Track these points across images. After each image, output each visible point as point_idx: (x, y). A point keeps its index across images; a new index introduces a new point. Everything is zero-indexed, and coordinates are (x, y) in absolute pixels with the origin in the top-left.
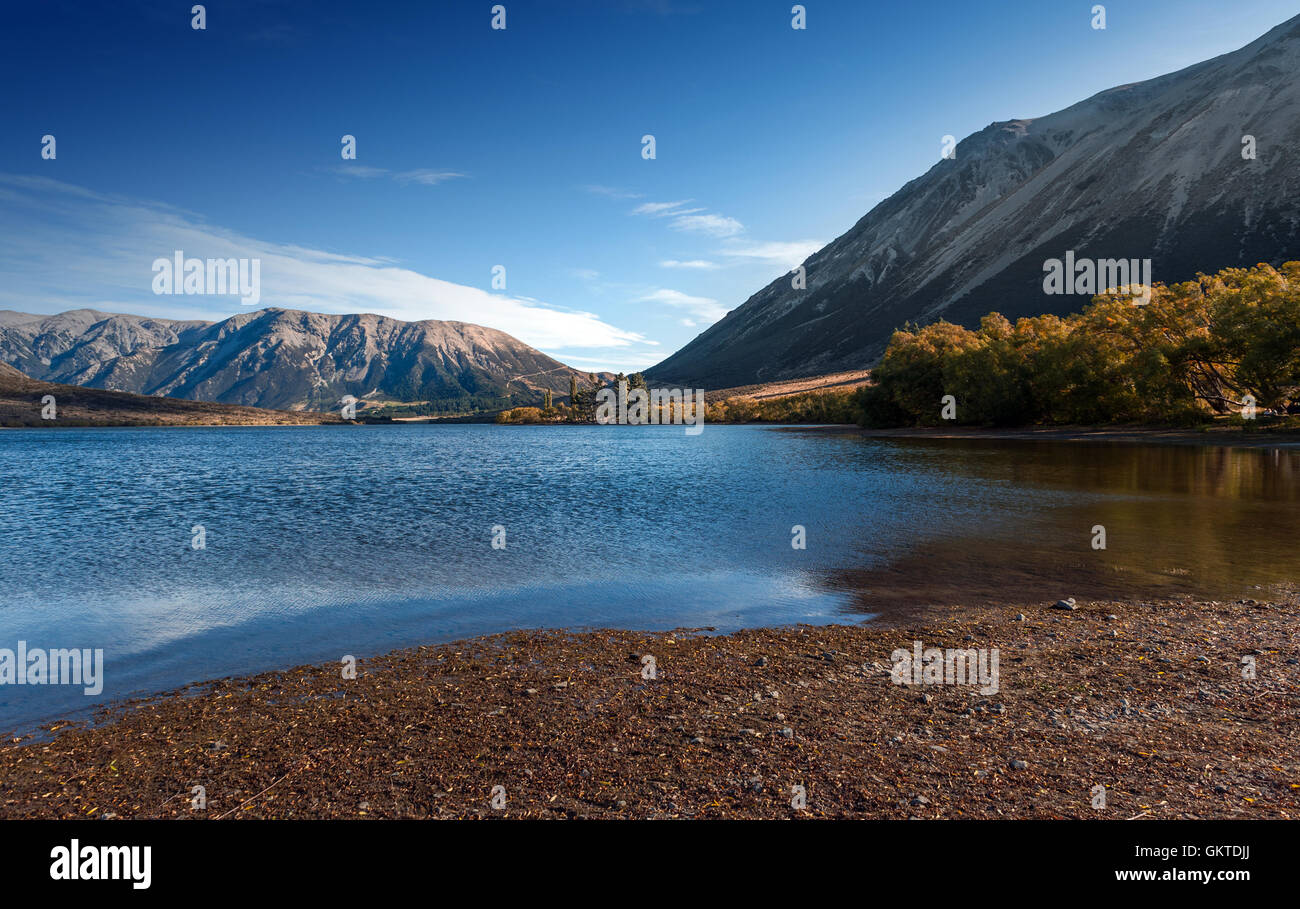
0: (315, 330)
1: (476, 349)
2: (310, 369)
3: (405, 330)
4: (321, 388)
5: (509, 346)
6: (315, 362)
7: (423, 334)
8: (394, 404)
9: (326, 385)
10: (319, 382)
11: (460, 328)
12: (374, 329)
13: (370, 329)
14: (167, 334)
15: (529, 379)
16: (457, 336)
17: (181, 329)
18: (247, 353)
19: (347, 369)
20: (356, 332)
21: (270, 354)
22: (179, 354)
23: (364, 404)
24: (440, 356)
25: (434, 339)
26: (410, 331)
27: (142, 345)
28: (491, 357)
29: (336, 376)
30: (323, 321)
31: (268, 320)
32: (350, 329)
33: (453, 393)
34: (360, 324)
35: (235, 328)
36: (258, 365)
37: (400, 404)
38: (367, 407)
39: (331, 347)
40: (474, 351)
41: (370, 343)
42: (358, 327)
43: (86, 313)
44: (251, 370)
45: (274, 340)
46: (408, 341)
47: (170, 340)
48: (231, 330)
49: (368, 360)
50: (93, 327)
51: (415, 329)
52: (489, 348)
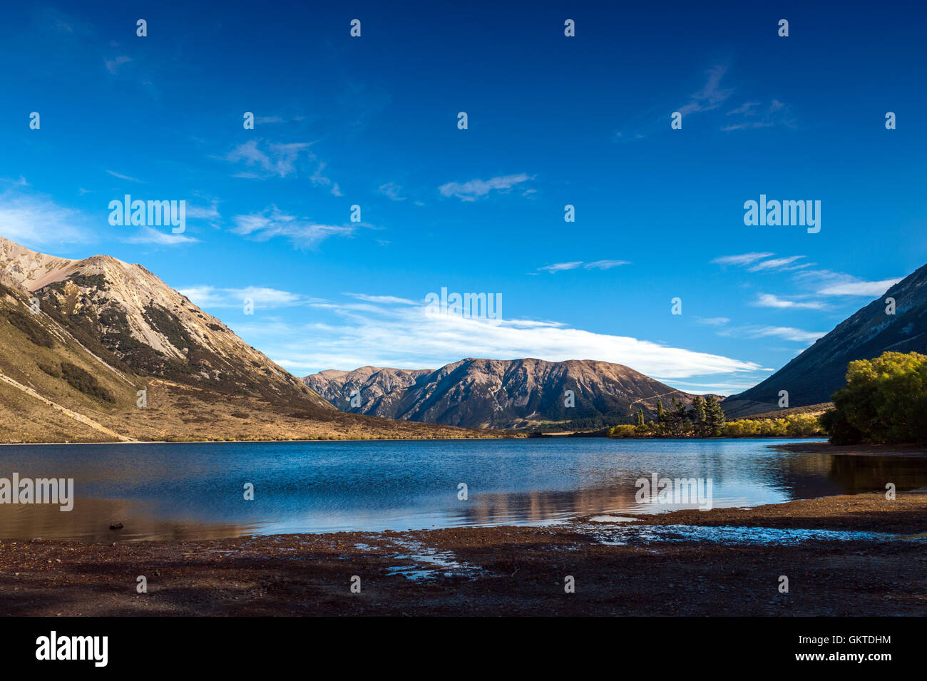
0: (495, 371)
1: (606, 380)
2: (492, 399)
3: (553, 369)
4: (499, 412)
5: (630, 376)
6: (495, 394)
7: (566, 371)
8: (547, 422)
9: (502, 409)
10: (498, 407)
11: (592, 364)
12: (532, 369)
13: (530, 369)
14: (409, 379)
15: (648, 401)
16: (590, 371)
17: (417, 375)
18: (454, 389)
19: (516, 398)
20: (521, 371)
21: (467, 390)
22: (415, 392)
23: (527, 423)
24: (579, 386)
25: (574, 374)
26: (557, 369)
27: (396, 386)
28: (616, 386)
29: (508, 403)
30: (500, 365)
31: (467, 365)
32: (517, 370)
33: (590, 414)
34: (524, 366)
35: (447, 373)
36: (460, 397)
37: (552, 423)
38: (529, 425)
39: (505, 383)
40: (604, 381)
41: (530, 379)
42: (522, 368)
43: (368, 368)
44: (456, 400)
45: (469, 380)
46: (556, 376)
47: (411, 383)
48: (445, 374)
49: (529, 390)
50: (372, 377)
51: (561, 367)
52: (615, 379)
